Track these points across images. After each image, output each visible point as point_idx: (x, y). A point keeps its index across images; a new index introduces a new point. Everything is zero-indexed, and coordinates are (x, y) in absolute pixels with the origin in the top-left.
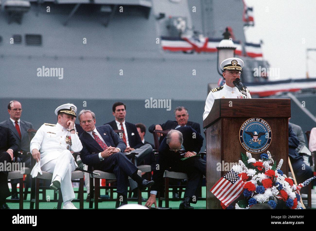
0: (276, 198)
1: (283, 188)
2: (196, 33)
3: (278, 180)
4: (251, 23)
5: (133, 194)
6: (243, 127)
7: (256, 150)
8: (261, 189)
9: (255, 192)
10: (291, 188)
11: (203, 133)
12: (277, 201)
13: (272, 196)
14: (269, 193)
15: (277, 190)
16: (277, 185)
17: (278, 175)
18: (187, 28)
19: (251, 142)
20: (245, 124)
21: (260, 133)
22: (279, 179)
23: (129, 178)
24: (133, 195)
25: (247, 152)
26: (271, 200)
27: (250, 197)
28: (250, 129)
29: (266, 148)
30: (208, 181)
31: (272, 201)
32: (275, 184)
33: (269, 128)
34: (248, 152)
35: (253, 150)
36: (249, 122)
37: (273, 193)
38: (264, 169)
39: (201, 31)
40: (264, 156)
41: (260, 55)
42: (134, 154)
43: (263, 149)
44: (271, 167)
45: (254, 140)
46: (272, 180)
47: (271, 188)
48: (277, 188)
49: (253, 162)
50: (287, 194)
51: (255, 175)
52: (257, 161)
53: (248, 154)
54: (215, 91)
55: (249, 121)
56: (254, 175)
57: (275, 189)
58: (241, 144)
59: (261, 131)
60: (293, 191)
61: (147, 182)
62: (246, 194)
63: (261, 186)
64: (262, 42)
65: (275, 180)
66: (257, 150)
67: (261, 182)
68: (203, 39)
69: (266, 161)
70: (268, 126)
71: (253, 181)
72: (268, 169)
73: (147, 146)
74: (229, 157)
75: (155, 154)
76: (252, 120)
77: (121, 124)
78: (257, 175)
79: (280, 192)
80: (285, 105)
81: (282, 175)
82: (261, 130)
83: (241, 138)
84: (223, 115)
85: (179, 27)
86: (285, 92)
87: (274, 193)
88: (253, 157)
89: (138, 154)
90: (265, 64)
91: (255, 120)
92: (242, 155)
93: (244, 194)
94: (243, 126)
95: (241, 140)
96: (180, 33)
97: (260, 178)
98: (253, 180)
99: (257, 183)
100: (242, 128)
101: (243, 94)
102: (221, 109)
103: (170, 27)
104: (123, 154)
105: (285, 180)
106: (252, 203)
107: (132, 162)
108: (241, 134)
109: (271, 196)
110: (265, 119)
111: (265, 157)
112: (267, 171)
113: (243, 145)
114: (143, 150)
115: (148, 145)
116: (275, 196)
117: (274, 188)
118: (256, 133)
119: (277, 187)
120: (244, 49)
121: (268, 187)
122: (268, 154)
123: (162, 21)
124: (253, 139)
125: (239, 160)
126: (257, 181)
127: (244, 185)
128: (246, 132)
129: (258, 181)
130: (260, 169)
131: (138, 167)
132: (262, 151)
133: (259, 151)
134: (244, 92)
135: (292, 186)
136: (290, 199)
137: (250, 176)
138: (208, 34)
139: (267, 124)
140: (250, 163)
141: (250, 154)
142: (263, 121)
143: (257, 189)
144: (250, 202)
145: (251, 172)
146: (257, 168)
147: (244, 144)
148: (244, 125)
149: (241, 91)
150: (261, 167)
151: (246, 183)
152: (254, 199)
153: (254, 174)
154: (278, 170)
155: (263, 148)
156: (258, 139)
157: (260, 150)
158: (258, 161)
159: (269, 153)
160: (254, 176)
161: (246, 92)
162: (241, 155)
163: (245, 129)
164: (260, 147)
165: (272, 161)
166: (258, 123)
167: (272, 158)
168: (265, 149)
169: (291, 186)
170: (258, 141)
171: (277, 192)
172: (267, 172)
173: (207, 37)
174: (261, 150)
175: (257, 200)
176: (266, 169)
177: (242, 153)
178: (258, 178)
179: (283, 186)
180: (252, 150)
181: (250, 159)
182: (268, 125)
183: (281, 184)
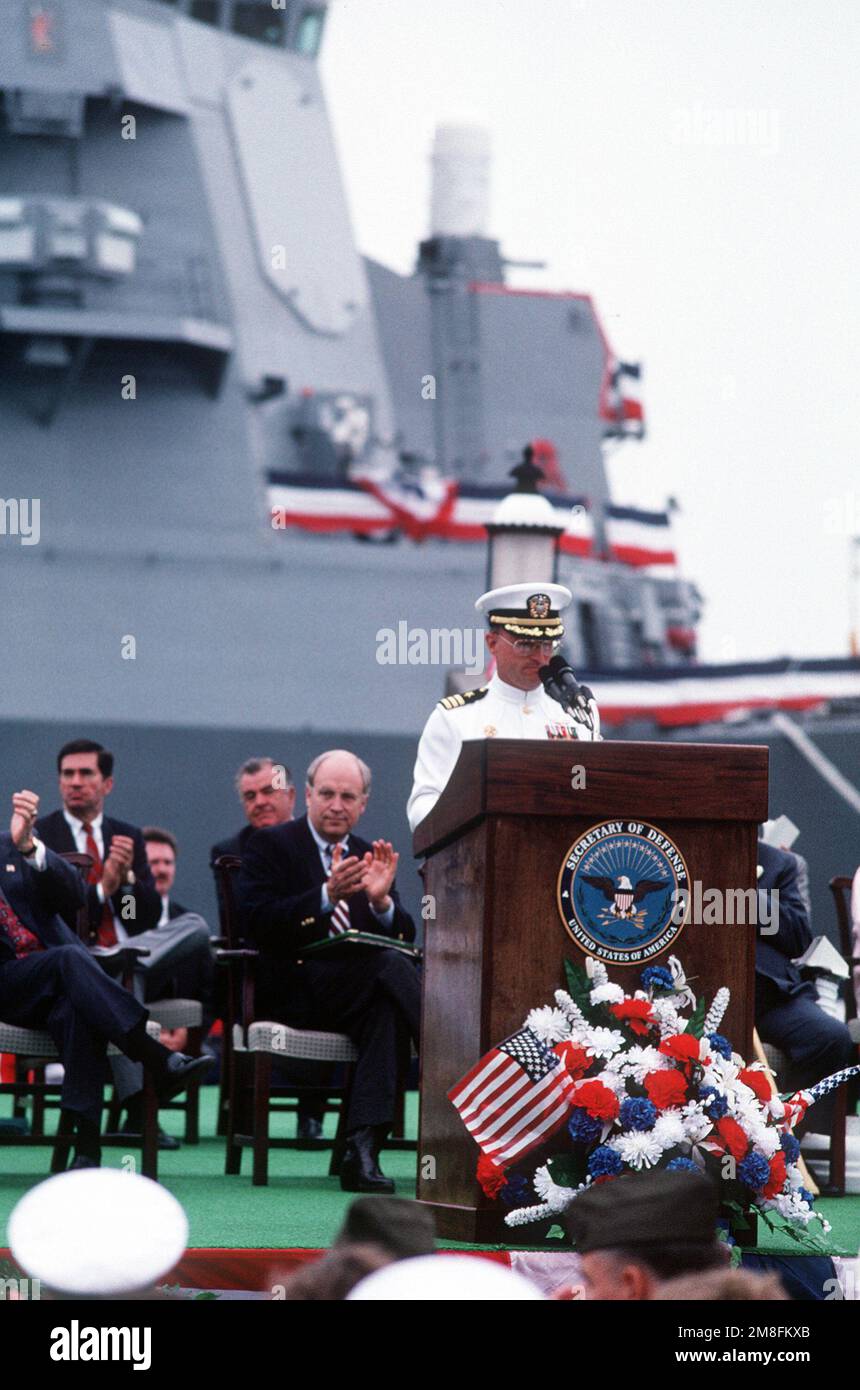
0: (701, 1150)
1: (729, 1112)
2: (409, 461)
3: (710, 1079)
4: (632, 426)
5: (124, 1115)
6: (576, 855)
7: (625, 952)
8: (641, 1110)
9: (617, 1121)
10: (761, 1110)
11: (417, 874)
12: (704, 1163)
13: (683, 1142)
14: (670, 1127)
15: (706, 1118)
16: (706, 1098)
17: (714, 1055)
18: (373, 441)
19: (604, 920)
20: (584, 844)
21: (644, 881)
22: (714, 1070)
23: (113, 1050)
24: (127, 1122)
25: (589, 960)
26: (679, 1159)
27: (598, 1144)
28: (604, 864)
29: (665, 945)
30: (426, 1074)
31: (685, 1160)
32: (696, 1092)
33: (681, 863)
34: (595, 959)
35: (613, 951)
36: (599, 837)
37: (688, 1131)
38: (656, 1029)
39: (430, 452)
40: (656, 975)
41: (667, 558)
42: (131, 955)
43: (652, 949)
44: (683, 1024)
45: (618, 909)
46: (685, 1075)
47: (682, 1110)
48: (707, 1111)
49: (612, 1002)
50: (745, 1136)
51: (620, 1052)
52: (628, 997)
53: (594, 967)
54: (455, 704)
55: (600, 833)
56: (614, 1054)
57: (697, 1113)
58: (564, 927)
59: (645, 874)
60: (771, 1122)
61: (186, 1062)
62: (578, 1130)
63: (641, 1100)
64: (673, 503)
65: (700, 1078)
66: (630, 953)
67: (641, 1083)
68: (435, 488)
69: (665, 996)
70: (673, 855)
71: (610, 1080)
72: (672, 1030)
73: (187, 922)
74: (514, 978)
75: (219, 956)
76: (612, 828)
77: (87, 829)
78: (627, 1053)
79: (716, 1127)
80: (745, 773)
81: (727, 1058)
82: (643, 871)
83: (566, 902)
84: (493, 804)
85: (340, 433)
86: (762, 711)
87: (694, 1129)
88: (611, 979)
89: (147, 954)
90: (685, 594)
91: (625, 829)
92: (569, 970)
93: (571, 1130)
94: (573, 852)
95: (564, 910)
96: (346, 457)
97: (636, 1067)
98: (611, 1074)
99: (624, 1085)
100: (569, 860)
101: (579, 722)
102: (486, 782)
103: (304, 434)
104: (85, 953)
105: (738, 1078)
106: (602, 1167)
107: (124, 983)
108: (566, 886)
109: (680, 1141)
110: (664, 825)
111: (660, 982)
112: (668, 1040)
113: (571, 928)
114: (170, 938)
115: (193, 918)
116: (694, 1143)
117: (692, 1107)
118: (625, 883)
119: (704, 1107)
120: (601, 531)
121: (668, 1106)
122: (674, 970)
123: (273, 408)
124: (613, 906)
125: (554, 991)
126: (627, 1078)
127: (571, 1094)
128: (586, 879)
129: (630, 1080)
130: (638, 1030)
131: (149, 1007)
132: (648, 957)
133: (638, 955)
134: (583, 716)
135: (767, 1103)
136: (756, 1155)
137: (598, 1056)
138: (459, 464)
139: (669, 848)
140: (599, 1002)
141: (602, 967)
142: (655, 836)
143: (621, 1111)
144: (595, 1166)
145: (603, 1041)
146: (627, 1024)
147: (575, 928)
148: (579, 850)
149: (570, 709)
150: (645, 1023)
151: (579, 1084)
152: (613, 1152)
153: (615, 1051)
154: (709, 1037)
155: (653, 943)
156: (634, 907)
157: (642, 950)
158: (633, 996)
159: (676, 967)
160: (613, 1057)
161: (588, 713)
162: (564, 968)
163: (582, 864)
164: (641, 938)
165: (687, 998)
166: (635, 840)
167: (687, 987)
168: (663, 948)
169: (760, 1103)
170: (634, 916)
171: (703, 1126)
172: (668, 1044)
173: (451, 480)
174: (643, 954)
175: (625, 1158)
176: (663, 1032)
177: (566, 964)
178: (631, 1065)
179: (730, 1103)
180: (610, 950)
181: (600, 987)
182: (676, 853)
183: (722, 1095)
